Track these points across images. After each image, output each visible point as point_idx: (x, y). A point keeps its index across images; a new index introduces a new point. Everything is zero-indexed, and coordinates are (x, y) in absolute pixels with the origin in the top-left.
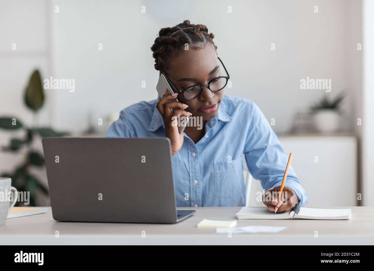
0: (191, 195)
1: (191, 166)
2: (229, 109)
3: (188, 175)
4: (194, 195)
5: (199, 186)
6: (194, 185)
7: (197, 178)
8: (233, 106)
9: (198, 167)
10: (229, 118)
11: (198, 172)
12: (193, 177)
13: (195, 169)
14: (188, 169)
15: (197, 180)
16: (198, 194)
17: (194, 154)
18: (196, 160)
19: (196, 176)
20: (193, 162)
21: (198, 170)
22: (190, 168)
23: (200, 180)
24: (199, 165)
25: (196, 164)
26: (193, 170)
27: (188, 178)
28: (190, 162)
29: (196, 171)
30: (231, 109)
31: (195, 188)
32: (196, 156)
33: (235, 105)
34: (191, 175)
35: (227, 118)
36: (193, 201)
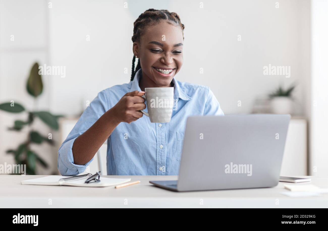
0: (157, 158)
1: (158, 133)
2: (189, 92)
3: (155, 140)
4: (160, 158)
5: (164, 150)
6: (160, 149)
7: (162, 143)
8: (193, 89)
9: (163, 134)
10: (189, 98)
11: (163, 138)
12: (160, 142)
13: (161, 136)
14: (156, 136)
15: (162, 145)
16: (163, 157)
17: (161, 125)
18: (161, 129)
19: (162, 142)
20: (160, 131)
21: (164, 136)
22: (158, 135)
23: (165, 145)
24: (165, 133)
25: (162, 132)
26: (160, 137)
27: (155, 142)
28: (157, 130)
29: (162, 137)
30: (191, 91)
31: (160, 151)
32: (162, 126)
33: (195, 89)
34: (158, 141)
35: (187, 98)
36: (159, 164)
